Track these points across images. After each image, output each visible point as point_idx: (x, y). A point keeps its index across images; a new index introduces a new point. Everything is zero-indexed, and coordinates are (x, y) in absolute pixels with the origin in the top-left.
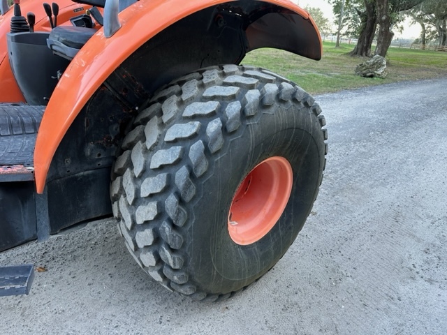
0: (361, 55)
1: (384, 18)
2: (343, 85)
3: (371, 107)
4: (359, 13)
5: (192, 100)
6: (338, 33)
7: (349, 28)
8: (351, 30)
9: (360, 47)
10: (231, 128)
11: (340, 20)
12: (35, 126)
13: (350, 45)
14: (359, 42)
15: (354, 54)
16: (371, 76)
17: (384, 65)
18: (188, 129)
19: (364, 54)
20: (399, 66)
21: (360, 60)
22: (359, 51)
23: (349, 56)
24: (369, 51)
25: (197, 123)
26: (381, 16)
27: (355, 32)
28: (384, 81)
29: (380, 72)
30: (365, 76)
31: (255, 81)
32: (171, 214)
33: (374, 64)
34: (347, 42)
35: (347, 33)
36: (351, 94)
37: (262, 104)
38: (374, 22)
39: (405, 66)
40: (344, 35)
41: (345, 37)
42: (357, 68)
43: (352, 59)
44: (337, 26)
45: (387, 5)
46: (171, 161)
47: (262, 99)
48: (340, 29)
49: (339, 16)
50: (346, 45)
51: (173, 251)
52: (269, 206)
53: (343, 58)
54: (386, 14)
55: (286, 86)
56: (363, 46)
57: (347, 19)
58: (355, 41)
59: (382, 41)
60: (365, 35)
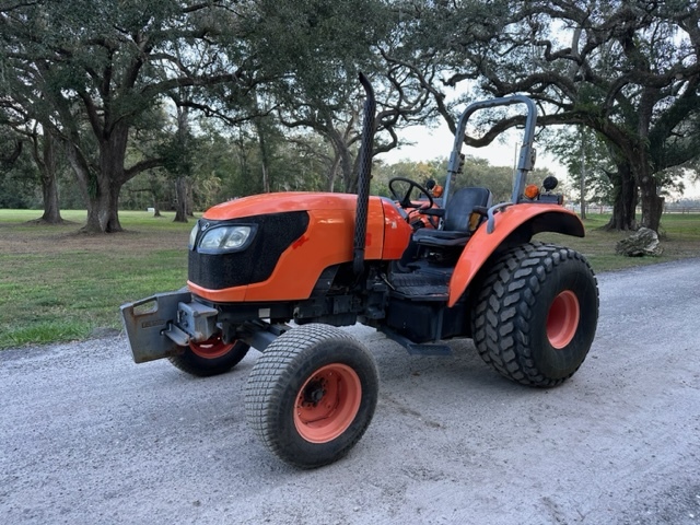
0: (623, 228)
1: (645, 180)
2: (602, 266)
3: (642, 287)
4: (609, 174)
5: (523, 259)
6: (582, 200)
7: (597, 192)
8: (601, 195)
9: (618, 218)
10: (549, 270)
11: (581, 183)
12: (449, 279)
13: (602, 215)
14: (615, 211)
15: (611, 227)
16: (640, 255)
17: (655, 240)
18: (527, 272)
19: (626, 227)
20: (682, 240)
21: (622, 235)
22: (618, 224)
23: (603, 232)
24: (632, 223)
25: (524, 281)
26: (641, 177)
27: (608, 197)
28: (659, 260)
29: (651, 248)
30: (631, 255)
31: (546, 253)
32: (524, 312)
33: (640, 239)
34: (598, 211)
35: (595, 199)
36: (613, 275)
37: (561, 259)
38: (632, 185)
39: (692, 240)
40: (590, 202)
41: (593, 204)
42: (618, 246)
43: (609, 235)
44: (579, 192)
45: (646, 163)
46: (521, 286)
47: (561, 257)
48: (583, 195)
49: (578, 178)
50: (596, 215)
51: (524, 334)
52: (565, 329)
53: (596, 234)
54: (647, 175)
55: (571, 251)
56: (623, 217)
57: (592, 180)
58: (609, 210)
59: (649, 208)
60: (623, 202)
